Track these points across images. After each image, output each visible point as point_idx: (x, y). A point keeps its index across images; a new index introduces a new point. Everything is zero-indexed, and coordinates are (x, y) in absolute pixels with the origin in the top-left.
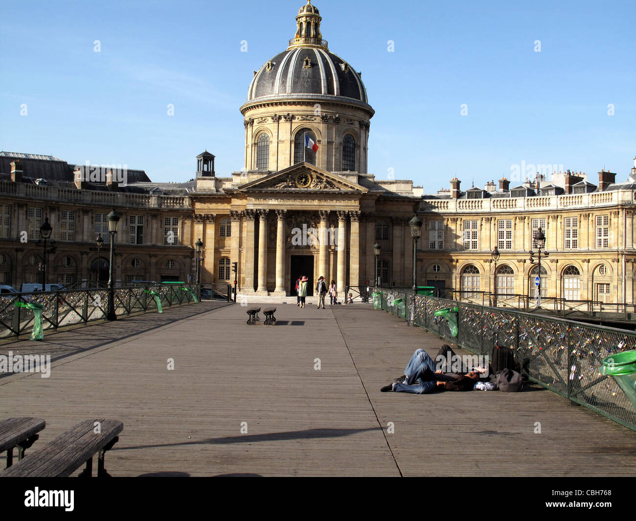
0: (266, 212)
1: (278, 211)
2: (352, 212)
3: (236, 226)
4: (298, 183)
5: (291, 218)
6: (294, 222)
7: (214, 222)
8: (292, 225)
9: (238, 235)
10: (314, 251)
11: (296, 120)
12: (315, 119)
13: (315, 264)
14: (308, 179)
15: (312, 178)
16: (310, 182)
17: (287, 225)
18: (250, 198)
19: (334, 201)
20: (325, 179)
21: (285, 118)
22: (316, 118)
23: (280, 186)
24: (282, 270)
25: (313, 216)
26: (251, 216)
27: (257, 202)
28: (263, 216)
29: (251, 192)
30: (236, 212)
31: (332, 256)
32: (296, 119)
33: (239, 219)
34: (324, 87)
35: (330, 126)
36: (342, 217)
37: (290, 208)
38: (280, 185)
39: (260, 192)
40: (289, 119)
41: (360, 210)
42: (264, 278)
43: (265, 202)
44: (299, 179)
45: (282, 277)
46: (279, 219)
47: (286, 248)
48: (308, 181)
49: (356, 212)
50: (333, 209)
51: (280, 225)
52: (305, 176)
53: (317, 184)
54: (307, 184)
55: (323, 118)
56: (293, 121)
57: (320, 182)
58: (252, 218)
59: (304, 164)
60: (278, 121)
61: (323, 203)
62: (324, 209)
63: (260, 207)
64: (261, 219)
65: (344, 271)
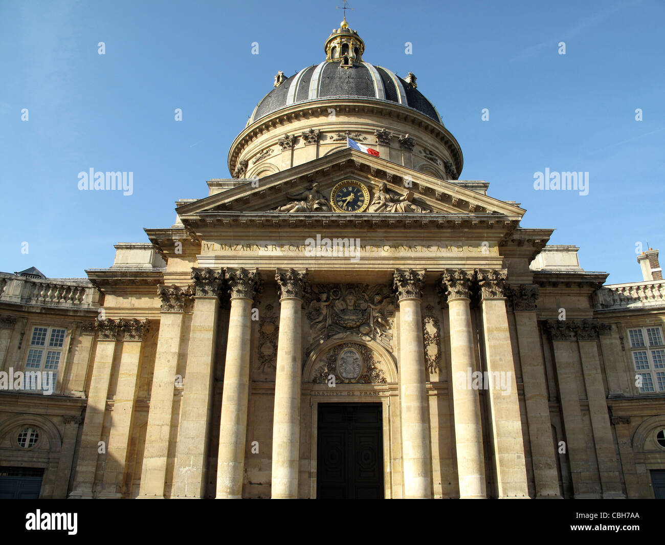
0: (250, 275)
1: (282, 273)
2: (483, 271)
3: (173, 325)
4: (336, 202)
5: (319, 300)
6: (324, 311)
7: (140, 336)
8: (321, 318)
9: (175, 348)
10: (383, 391)
11: (328, 141)
12: (365, 139)
13: (386, 428)
14: (362, 196)
15: (372, 195)
16: (367, 201)
17: (307, 321)
18: (209, 243)
19: (434, 248)
20: (405, 193)
21: (306, 138)
22: (367, 136)
23: (288, 210)
24: (292, 442)
25: (378, 294)
26: (207, 288)
27: (228, 252)
28: (240, 287)
29: (209, 220)
30: (176, 288)
31: (434, 403)
32: (328, 138)
33: (181, 306)
34: (380, 90)
35: (394, 152)
36: (459, 287)
37: (313, 266)
38: (288, 206)
39: (236, 222)
40: (312, 138)
41: (503, 268)
42: (235, 468)
43: (248, 253)
44: (339, 196)
45: (291, 463)
46: (284, 295)
47: (303, 383)
48: (363, 201)
49: (496, 273)
50: (432, 267)
51: (287, 310)
52: (353, 189)
53: (385, 205)
54: (359, 207)
55: (380, 136)
56: (322, 142)
57: (392, 200)
58: (210, 294)
59: (351, 155)
60: (293, 147)
61: (403, 252)
62: (406, 266)
63: (234, 264)
64: (234, 295)
65: (478, 442)
